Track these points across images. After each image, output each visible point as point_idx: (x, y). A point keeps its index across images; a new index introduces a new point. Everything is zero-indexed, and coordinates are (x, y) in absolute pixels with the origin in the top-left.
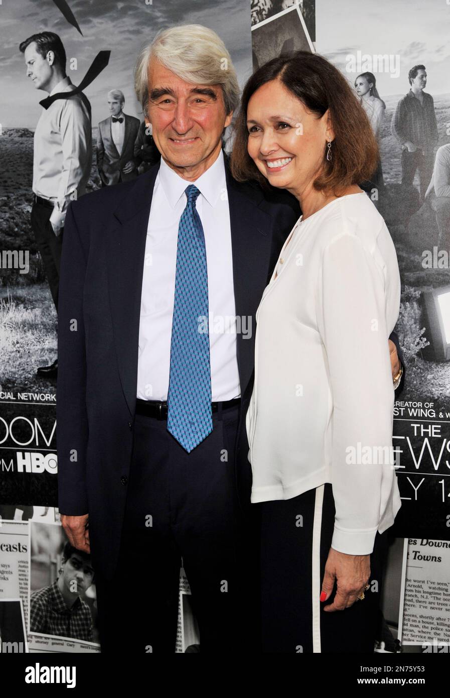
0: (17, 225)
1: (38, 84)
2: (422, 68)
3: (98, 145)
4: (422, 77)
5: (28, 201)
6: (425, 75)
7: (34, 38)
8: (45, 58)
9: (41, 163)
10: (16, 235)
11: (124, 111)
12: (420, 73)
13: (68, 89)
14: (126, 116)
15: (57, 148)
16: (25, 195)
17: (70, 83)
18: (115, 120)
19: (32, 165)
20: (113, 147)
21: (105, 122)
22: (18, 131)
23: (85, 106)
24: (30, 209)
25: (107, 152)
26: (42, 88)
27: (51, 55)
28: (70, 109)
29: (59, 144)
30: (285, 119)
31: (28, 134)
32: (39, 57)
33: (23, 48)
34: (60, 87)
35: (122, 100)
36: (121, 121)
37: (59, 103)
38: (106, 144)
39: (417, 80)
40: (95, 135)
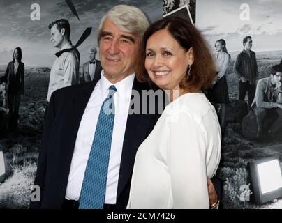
0: (37, 118)
1: (56, 44)
2: (250, 37)
3: (82, 76)
4: (250, 42)
5: (44, 105)
6: (251, 41)
7: (56, 22)
8: (60, 31)
9: (53, 85)
10: (36, 124)
11: (96, 58)
12: (249, 40)
13: (70, 47)
14: (97, 61)
15: (61, 78)
16: (43, 102)
17: (71, 44)
18: (91, 63)
19: (48, 86)
20: (89, 76)
21: (86, 64)
22: (43, 68)
23: (77, 56)
24: (44, 110)
25: (86, 79)
26: (57, 47)
27: (63, 30)
28: (70, 57)
29: (63, 75)
30: (169, 50)
31: (48, 70)
32: (58, 31)
33: (50, 27)
34: (66, 46)
35: (96, 52)
36: (94, 63)
37: (65, 54)
38: (86, 75)
39: (247, 44)
40: (81, 71)
